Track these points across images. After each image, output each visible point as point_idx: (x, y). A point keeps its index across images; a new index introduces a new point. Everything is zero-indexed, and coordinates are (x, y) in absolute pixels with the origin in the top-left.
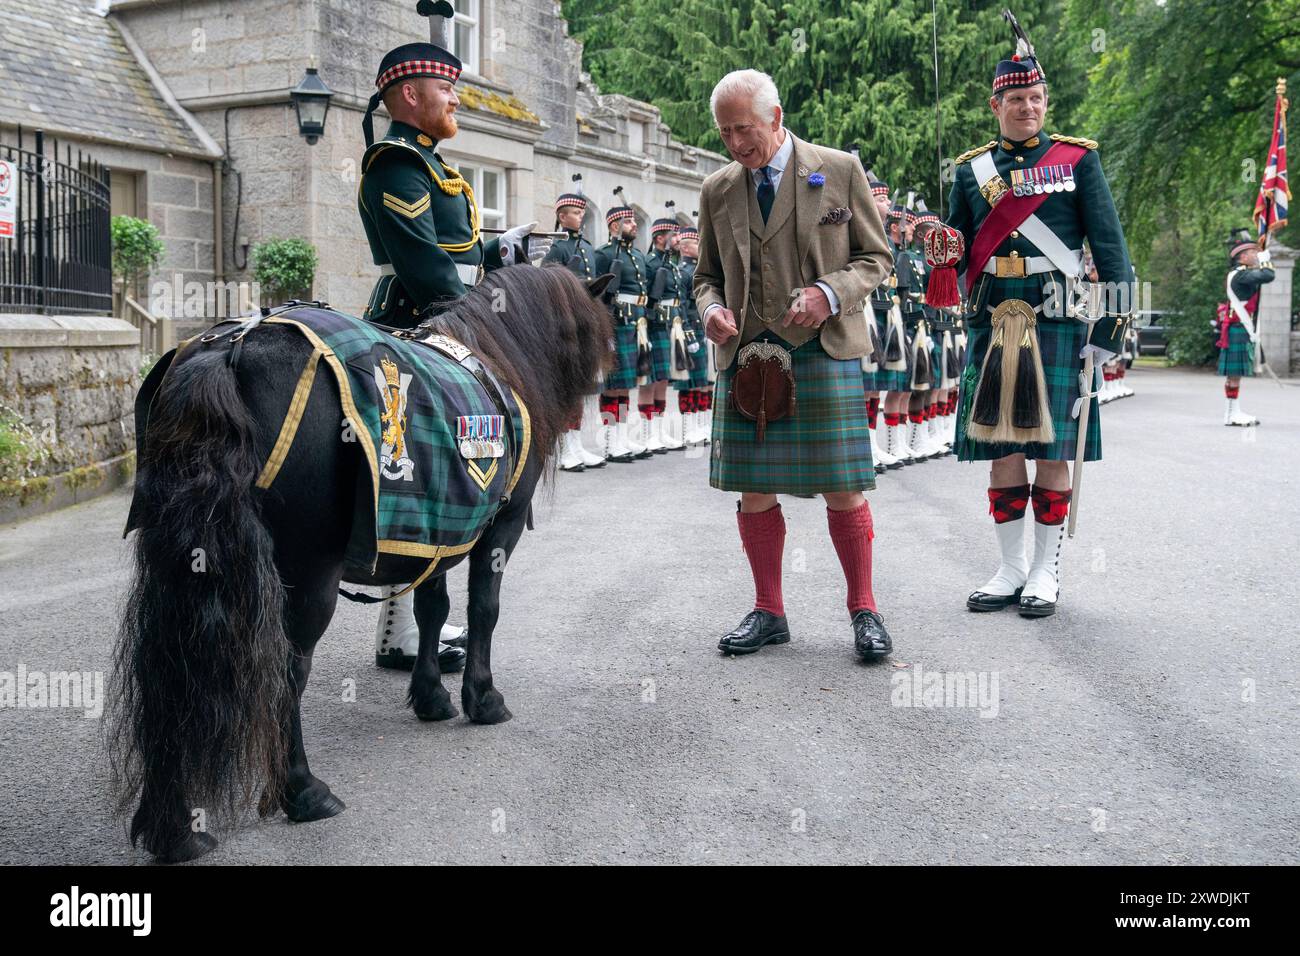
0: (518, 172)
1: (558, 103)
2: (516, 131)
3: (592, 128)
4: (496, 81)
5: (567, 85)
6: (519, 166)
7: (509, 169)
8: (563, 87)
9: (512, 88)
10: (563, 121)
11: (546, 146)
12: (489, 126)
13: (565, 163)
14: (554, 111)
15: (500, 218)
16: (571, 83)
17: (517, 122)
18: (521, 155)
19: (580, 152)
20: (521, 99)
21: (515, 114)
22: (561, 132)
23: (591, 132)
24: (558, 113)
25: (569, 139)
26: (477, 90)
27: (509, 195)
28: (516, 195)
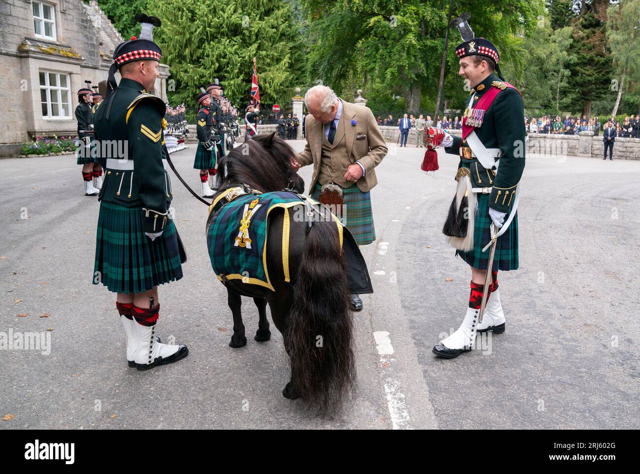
0: (74, 75)
1: (92, 50)
2: (71, 61)
3: (108, 58)
4: (63, 43)
5: (95, 43)
6: (74, 73)
7: (70, 74)
8: (94, 44)
9: (71, 45)
10: (94, 56)
11: (87, 65)
12: (60, 59)
13: (97, 70)
14: (90, 53)
15: (68, 90)
16: (97, 43)
17: (71, 58)
18: (76, 69)
19: (102, 66)
20: (75, 49)
21: (70, 55)
22: (93, 60)
23: (108, 59)
24: (91, 53)
25: (98, 62)
26: (54, 47)
27: (71, 83)
28: (74, 83)
